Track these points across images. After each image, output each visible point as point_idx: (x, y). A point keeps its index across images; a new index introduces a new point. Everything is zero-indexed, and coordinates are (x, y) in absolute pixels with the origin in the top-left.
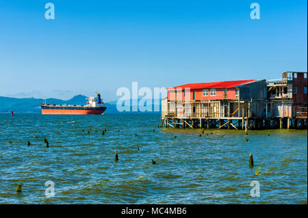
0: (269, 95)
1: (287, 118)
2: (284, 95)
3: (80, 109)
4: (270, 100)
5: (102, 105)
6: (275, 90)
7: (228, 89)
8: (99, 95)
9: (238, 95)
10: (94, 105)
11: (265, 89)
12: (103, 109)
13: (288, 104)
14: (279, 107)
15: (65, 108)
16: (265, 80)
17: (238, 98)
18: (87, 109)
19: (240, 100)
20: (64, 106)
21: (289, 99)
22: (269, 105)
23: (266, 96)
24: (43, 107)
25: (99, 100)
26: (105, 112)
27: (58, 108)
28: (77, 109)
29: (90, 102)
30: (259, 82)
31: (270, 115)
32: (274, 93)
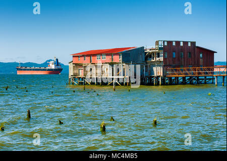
0: (146, 59)
1: (159, 76)
2: (157, 59)
3: (43, 70)
4: (147, 63)
5: (59, 67)
6: (151, 55)
7: (115, 54)
8: (57, 60)
9: (121, 59)
10: (53, 67)
11: (143, 54)
12: (60, 70)
13: (160, 66)
14: (154, 68)
15: (33, 70)
16: (143, 47)
17: (121, 62)
18: (49, 70)
19: (123, 63)
20: (33, 68)
21: (161, 62)
22: (146, 66)
23: (144, 60)
24: (18, 69)
25: (57, 63)
26: (62, 72)
27: (28, 70)
28: (41, 70)
29: (51, 65)
30: (139, 48)
31: (147, 75)
32: (150, 57)
